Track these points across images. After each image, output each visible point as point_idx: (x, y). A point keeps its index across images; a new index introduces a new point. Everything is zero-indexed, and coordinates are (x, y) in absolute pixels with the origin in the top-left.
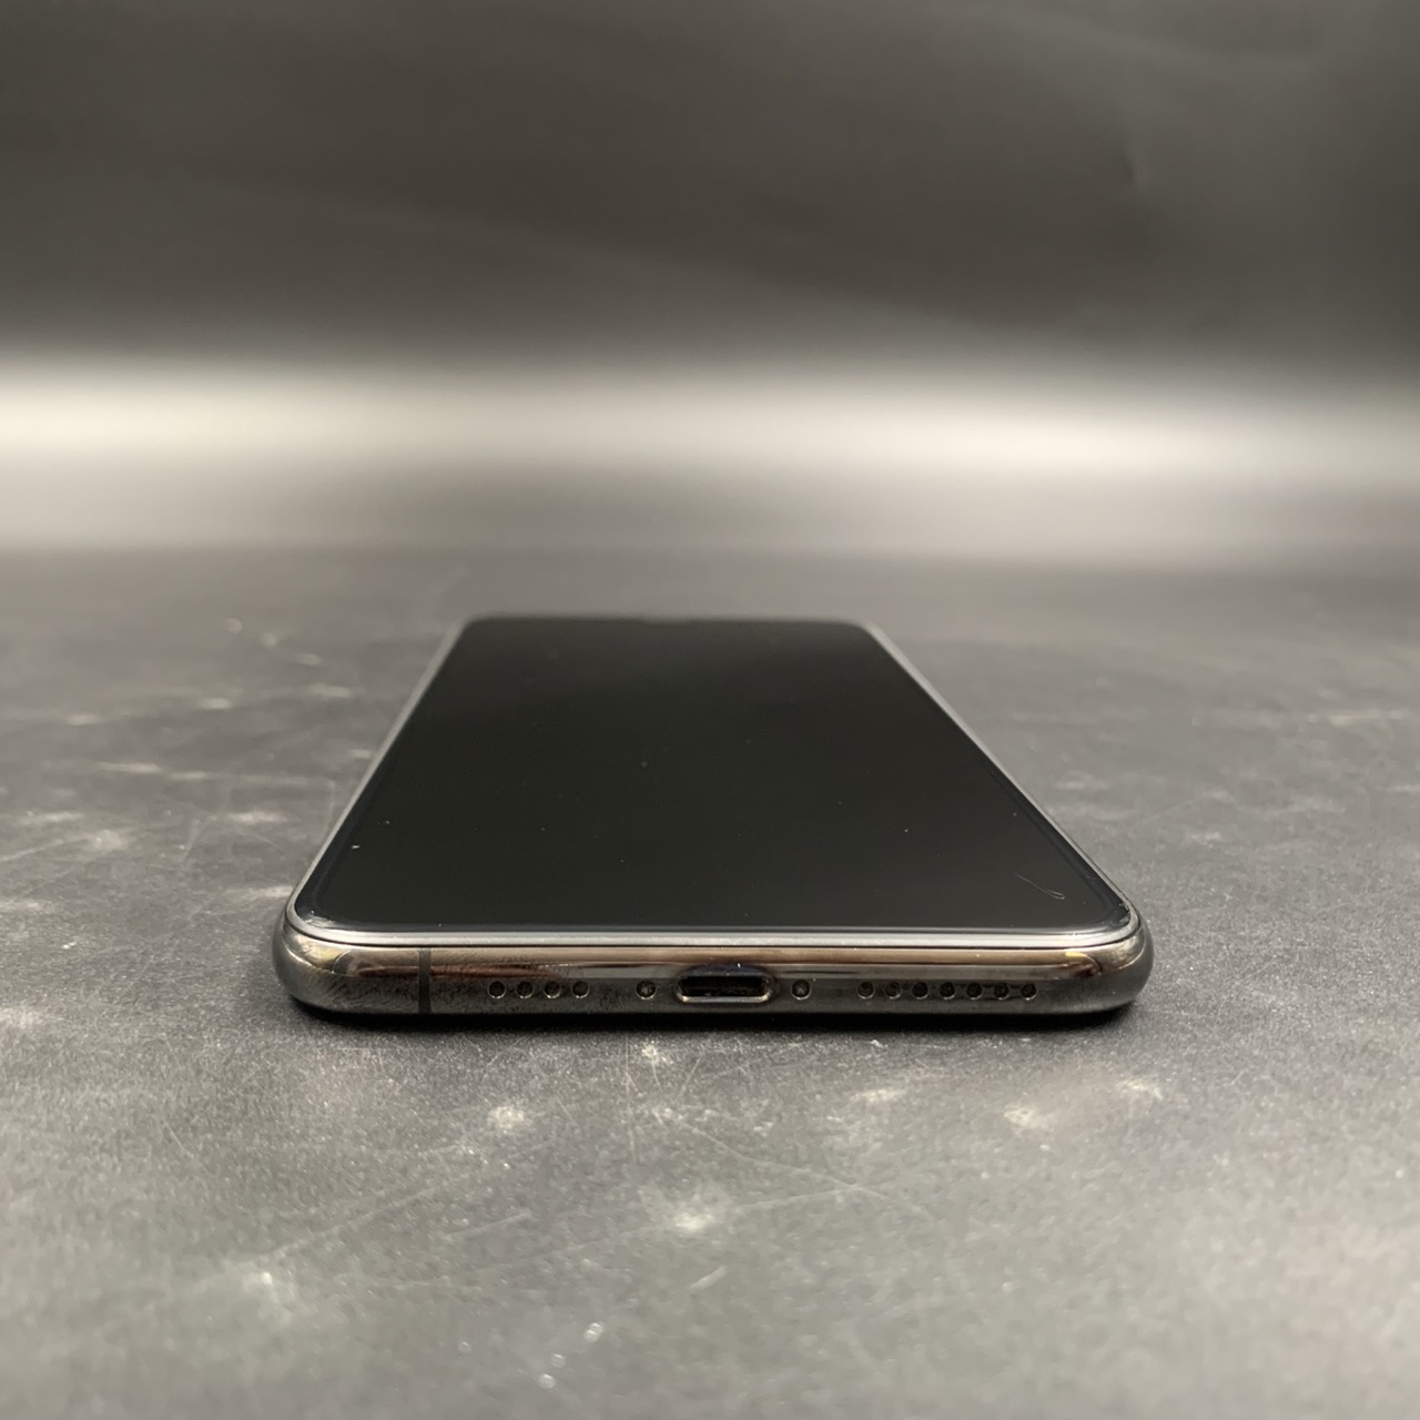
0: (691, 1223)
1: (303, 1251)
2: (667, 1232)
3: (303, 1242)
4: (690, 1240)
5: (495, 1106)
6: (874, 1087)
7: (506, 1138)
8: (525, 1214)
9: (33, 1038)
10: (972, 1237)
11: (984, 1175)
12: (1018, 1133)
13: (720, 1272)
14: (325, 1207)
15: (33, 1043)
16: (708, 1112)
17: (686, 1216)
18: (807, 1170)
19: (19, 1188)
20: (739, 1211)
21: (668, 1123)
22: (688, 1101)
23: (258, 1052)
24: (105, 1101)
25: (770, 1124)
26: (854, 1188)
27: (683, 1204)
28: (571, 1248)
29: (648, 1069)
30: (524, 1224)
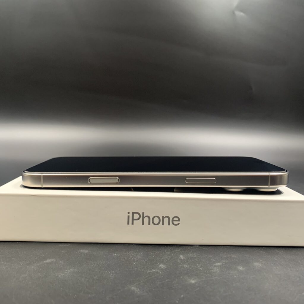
0: (193, 282)
2: (189, 283)
3: (138, 283)
4: (193, 284)
5: (160, 264)
6: (217, 263)
7: (163, 269)
8: (168, 280)
11: (235, 276)
12: (240, 270)
13: (198, 288)
14: (139, 278)
16: (192, 266)
17: (192, 281)
18: (208, 275)
20: (200, 280)
21: (187, 267)
22: (189, 264)
23: (122, 256)
25: (202, 268)
26: (216, 277)
27: (191, 279)
29: (182, 259)
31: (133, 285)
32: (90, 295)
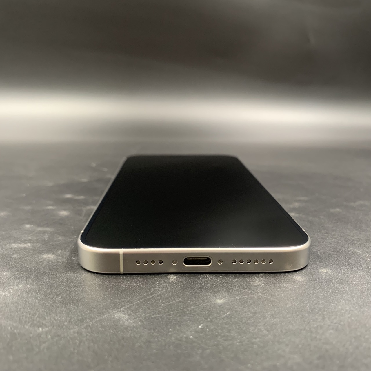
0: (220, 301)
1: (128, 308)
2: (215, 304)
3: (128, 306)
4: (220, 305)
8: (180, 299)
9: (54, 262)
10: (288, 306)
13: (229, 313)
14: (132, 298)
15: (54, 263)
18: (246, 290)
19: (58, 295)
20: (231, 299)
24: (74, 276)
26: (259, 294)
27: (218, 297)
28: (192, 307)
30: (180, 301)
31: (119, 310)
32: (41, 329)
